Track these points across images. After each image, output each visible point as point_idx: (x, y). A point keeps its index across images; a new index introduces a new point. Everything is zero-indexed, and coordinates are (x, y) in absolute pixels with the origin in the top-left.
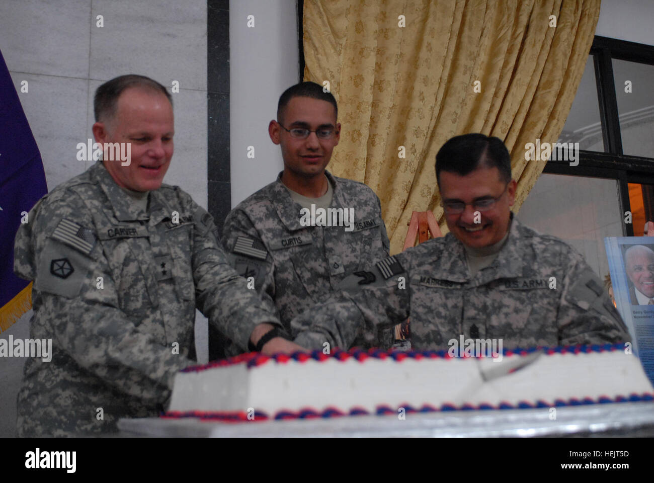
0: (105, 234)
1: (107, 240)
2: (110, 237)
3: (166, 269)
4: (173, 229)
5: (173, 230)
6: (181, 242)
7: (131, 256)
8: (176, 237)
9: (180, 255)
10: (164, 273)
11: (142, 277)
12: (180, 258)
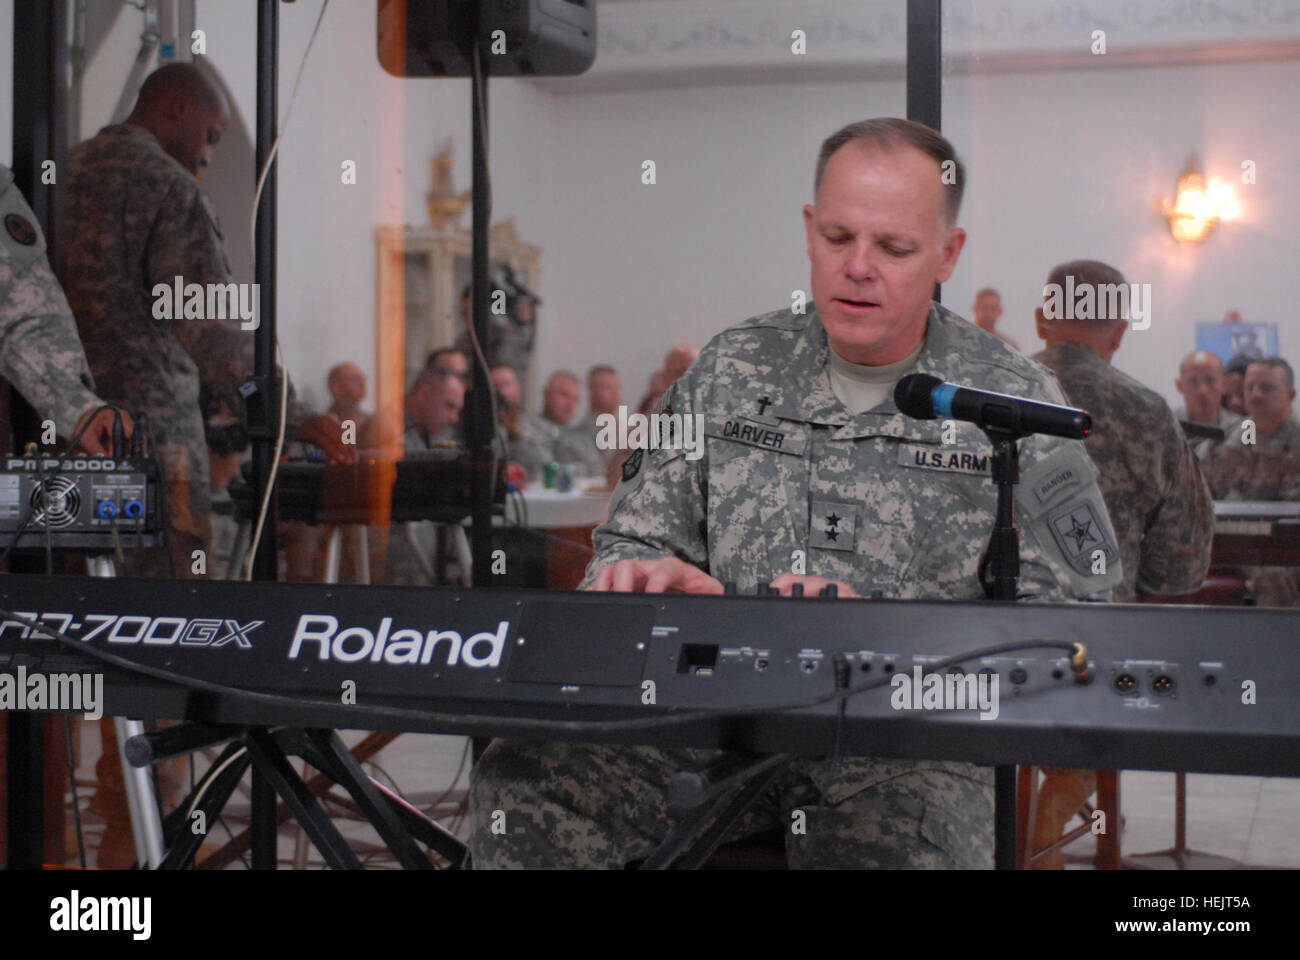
0: (719, 426)
1: (719, 438)
2: (725, 434)
3: (836, 530)
4: (925, 467)
5: (926, 471)
6: (923, 500)
7: (748, 486)
8: (921, 485)
9: (905, 522)
10: (832, 535)
11: (761, 530)
12: (903, 526)
